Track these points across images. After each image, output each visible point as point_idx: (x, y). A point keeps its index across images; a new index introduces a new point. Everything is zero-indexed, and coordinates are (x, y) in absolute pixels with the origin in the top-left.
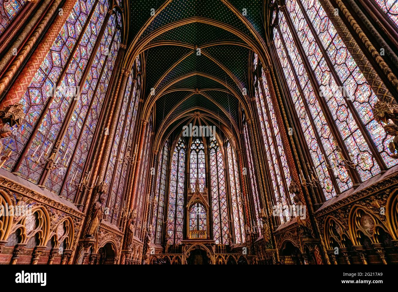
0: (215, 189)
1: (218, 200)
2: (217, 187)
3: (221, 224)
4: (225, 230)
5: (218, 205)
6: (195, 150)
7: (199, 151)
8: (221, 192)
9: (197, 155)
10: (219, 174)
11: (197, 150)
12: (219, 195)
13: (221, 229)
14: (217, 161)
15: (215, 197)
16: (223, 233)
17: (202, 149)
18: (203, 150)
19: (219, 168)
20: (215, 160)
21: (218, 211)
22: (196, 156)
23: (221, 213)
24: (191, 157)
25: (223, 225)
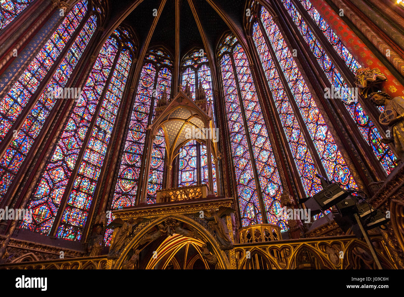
0: (235, 115)
1: (244, 133)
2: (239, 110)
3: (258, 181)
4: (272, 192)
5: (245, 142)
6: (192, 67)
7: (199, 66)
8: (248, 114)
9: (196, 73)
10: (241, 85)
11: (196, 66)
12: (245, 121)
13: (260, 192)
14: (234, 68)
15: (237, 129)
16: (267, 202)
17: (203, 63)
18: (207, 64)
19: (240, 77)
20: (231, 68)
21: (248, 155)
22: (194, 75)
23: (256, 155)
24: (185, 77)
25: (263, 182)
